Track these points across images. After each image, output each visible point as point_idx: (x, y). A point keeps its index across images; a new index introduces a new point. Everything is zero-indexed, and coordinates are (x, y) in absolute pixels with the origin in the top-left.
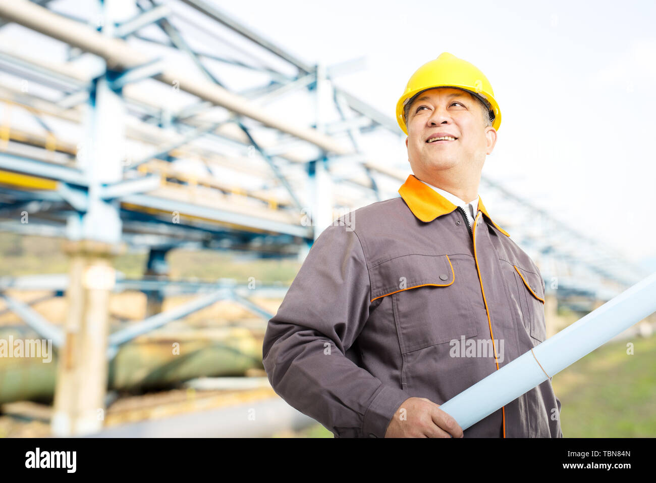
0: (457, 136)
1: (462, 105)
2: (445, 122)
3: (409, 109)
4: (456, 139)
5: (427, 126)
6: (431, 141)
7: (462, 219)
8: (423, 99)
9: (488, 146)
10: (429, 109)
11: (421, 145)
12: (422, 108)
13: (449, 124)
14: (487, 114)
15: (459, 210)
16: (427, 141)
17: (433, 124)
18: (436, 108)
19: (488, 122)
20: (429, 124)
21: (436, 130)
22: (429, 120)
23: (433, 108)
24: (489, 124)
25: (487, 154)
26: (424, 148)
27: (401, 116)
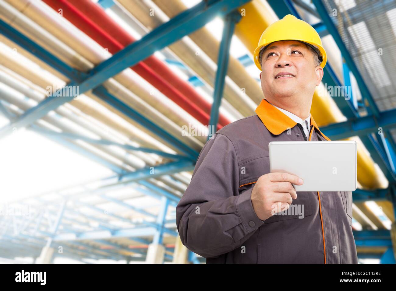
0: (294, 75)
1: (300, 53)
2: (288, 65)
3: (263, 53)
4: (294, 76)
5: (275, 67)
6: (277, 77)
7: (301, 132)
8: (272, 48)
9: (317, 80)
10: (277, 55)
11: (271, 80)
12: (271, 54)
13: (291, 66)
14: (317, 58)
15: (298, 125)
16: (276, 78)
17: (279, 66)
18: (281, 54)
19: (318, 63)
20: (277, 66)
21: (281, 70)
22: (276, 63)
23: (279, 54)
24: (318, 65)
25: (317, 85)
26: (273, 82)
27: (257, 57)
